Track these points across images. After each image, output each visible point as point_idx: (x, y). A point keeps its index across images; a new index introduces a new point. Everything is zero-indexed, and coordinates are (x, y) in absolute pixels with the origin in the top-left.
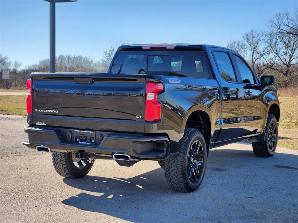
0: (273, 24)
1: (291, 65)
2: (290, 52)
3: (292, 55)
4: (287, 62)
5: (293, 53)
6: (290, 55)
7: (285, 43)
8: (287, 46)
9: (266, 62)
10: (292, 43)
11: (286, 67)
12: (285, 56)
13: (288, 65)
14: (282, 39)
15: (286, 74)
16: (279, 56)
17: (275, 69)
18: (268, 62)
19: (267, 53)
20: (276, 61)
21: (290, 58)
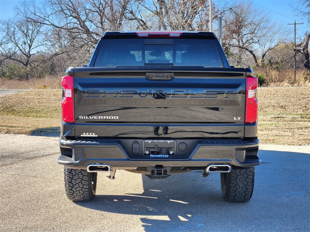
0: (20, 11)
1: (31, 55)
2: (29, 42)
3: (32, 45)
4: (27, 52)
5: (32, 43)
6: (29, 45)
7: (23, 32)
8: (26, 35)
9: (5, 52)
10: (30, 32)
11: (26, 57)
12: (24, 45)
13: (29, 56)
14: (20, 29)
15: (26, 65)
16: (18, 47)
17: (15, 60)
18: (7, 52)
19: (5, 43)
20: (16, 50)
21: (30, 48)
